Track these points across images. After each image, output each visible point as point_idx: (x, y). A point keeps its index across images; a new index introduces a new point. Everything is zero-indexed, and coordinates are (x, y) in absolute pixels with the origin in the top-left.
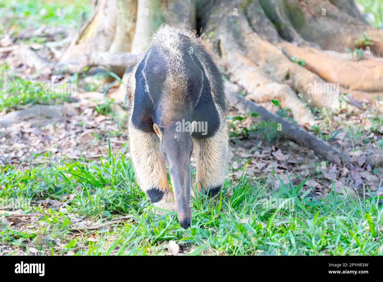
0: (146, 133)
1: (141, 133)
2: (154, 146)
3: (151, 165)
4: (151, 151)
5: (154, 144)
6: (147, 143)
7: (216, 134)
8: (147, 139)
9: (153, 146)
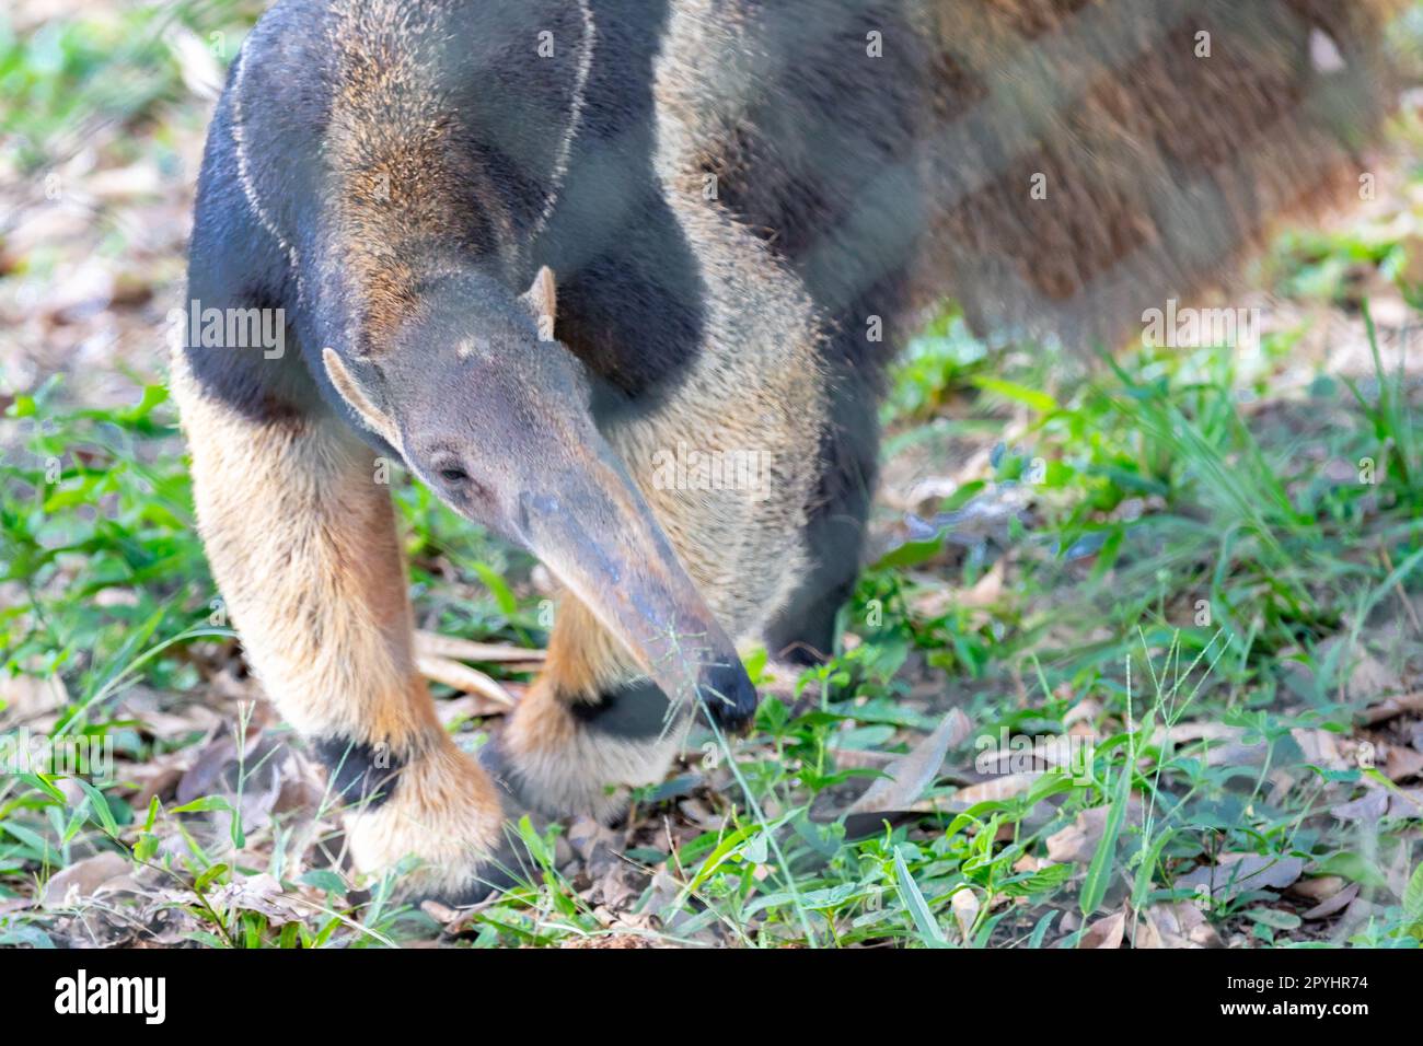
0: (263, 429)
1: (235, 426)
2: (317, 497)
3: (306, 607)
4: (298, 530)
5: (311, 490)
6: (274, 487)
7: (676, 405)
8: (269, 458)
9: (309, 499)
